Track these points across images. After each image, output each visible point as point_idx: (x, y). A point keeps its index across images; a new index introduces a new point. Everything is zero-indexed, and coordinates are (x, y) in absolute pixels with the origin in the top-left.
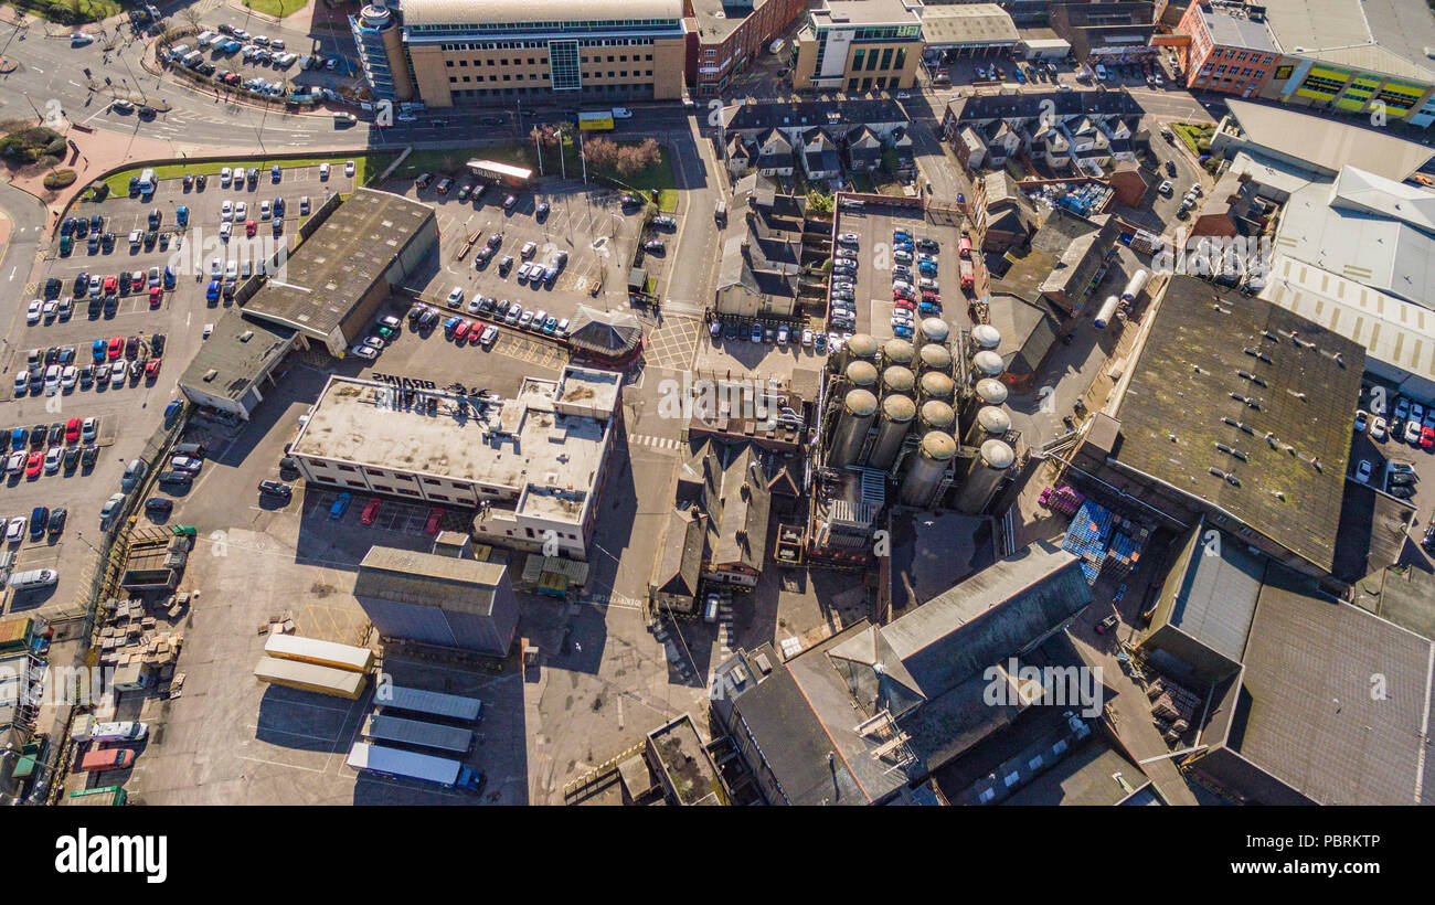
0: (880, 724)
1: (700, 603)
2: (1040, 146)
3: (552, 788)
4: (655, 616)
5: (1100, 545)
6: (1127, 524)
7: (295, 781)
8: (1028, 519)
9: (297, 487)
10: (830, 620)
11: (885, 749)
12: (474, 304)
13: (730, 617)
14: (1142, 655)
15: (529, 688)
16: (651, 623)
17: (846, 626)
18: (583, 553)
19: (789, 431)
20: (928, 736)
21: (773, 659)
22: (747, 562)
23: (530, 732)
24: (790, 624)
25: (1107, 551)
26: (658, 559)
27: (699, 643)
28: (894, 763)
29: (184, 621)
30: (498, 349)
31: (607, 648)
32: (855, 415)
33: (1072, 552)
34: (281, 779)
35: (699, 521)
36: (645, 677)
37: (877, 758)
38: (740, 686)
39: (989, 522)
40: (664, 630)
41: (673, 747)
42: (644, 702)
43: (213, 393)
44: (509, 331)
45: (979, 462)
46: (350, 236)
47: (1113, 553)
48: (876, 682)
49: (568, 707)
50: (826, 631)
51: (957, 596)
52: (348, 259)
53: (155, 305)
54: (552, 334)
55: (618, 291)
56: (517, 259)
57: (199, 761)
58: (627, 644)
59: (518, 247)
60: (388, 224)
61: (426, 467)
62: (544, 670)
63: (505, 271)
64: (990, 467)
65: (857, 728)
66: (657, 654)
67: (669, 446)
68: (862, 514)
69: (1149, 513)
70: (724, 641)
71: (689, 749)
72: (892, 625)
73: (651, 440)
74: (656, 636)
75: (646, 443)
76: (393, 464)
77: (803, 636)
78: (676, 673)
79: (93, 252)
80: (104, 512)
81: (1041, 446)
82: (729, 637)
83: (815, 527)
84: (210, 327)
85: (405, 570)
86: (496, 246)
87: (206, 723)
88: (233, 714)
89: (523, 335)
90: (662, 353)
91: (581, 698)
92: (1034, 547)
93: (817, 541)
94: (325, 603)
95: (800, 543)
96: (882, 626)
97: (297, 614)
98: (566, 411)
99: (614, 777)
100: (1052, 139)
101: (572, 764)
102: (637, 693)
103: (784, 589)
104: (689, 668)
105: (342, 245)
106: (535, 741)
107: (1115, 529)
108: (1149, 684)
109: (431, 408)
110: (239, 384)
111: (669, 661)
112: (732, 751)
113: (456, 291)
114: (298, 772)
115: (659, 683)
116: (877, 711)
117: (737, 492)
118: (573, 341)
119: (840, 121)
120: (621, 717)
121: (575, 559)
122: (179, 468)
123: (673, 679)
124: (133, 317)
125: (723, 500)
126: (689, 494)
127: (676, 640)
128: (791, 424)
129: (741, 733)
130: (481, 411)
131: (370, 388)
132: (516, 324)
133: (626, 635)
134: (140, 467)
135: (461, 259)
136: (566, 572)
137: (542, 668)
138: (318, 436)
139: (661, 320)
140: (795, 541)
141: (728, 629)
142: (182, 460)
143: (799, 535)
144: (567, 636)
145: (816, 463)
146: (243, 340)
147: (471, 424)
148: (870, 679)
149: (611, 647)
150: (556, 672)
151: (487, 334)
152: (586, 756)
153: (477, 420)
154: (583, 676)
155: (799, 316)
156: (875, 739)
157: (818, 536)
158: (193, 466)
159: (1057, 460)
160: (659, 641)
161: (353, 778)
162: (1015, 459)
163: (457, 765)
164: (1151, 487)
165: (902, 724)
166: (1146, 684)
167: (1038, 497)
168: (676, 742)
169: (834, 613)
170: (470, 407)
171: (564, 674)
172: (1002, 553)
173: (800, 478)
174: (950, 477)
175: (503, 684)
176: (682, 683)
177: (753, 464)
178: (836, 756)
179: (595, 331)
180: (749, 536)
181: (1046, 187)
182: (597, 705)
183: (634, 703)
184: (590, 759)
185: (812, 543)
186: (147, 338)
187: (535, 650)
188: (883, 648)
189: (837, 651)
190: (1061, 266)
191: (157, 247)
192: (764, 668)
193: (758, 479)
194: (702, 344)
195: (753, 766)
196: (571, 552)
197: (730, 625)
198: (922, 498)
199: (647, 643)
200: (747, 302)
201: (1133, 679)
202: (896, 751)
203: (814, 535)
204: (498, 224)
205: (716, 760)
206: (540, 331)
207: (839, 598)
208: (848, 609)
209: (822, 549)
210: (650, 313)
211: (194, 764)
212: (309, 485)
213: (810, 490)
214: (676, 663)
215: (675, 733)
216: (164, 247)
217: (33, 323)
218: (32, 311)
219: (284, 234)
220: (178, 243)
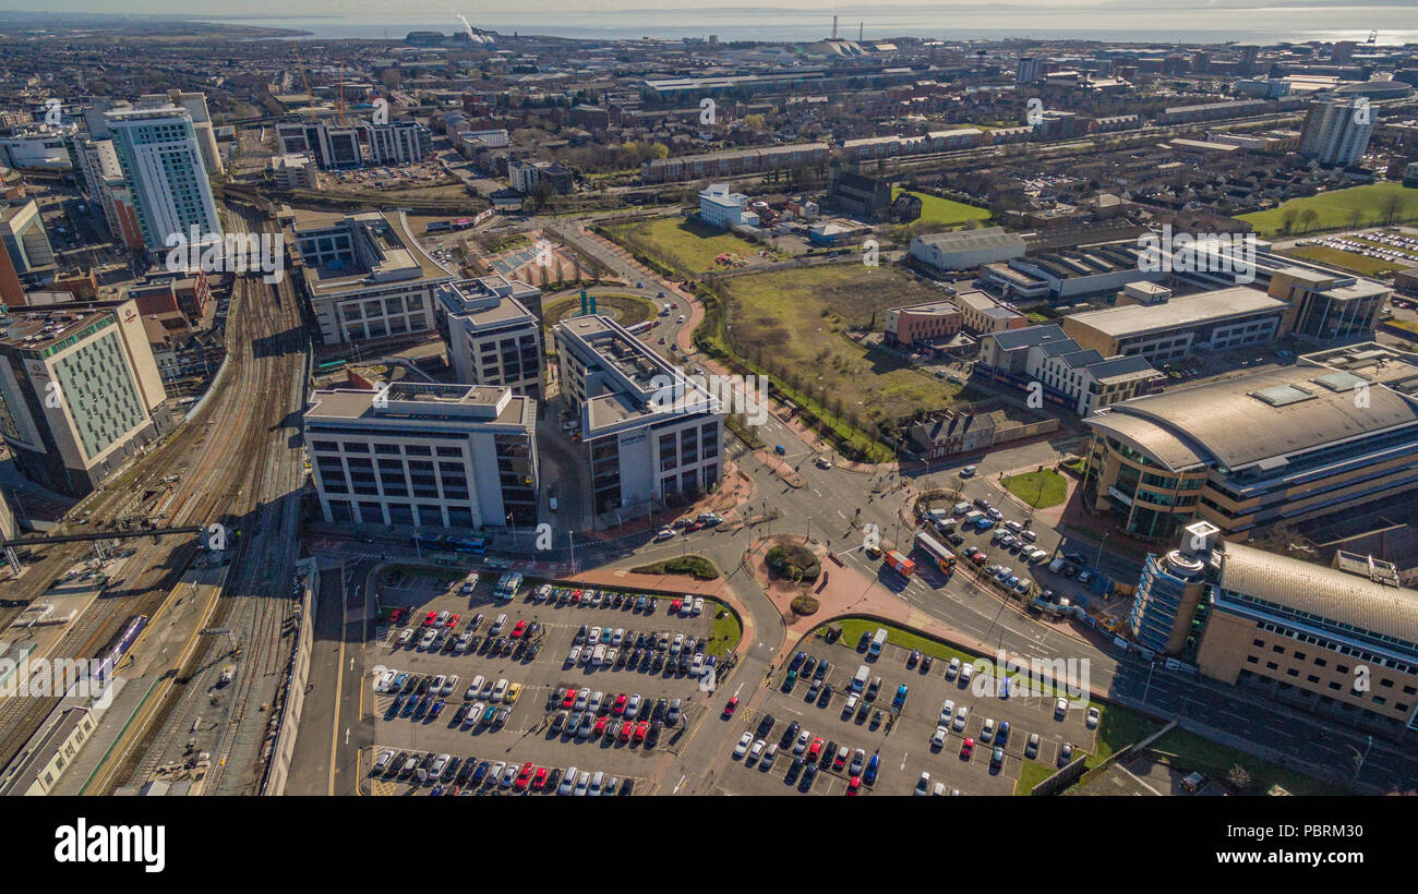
79: (809, 699)
191: (867, 723)
216: (874, 726)
217: (737, 757)
218: (742, 744)
219: (1002, 773)
220: (888, 727)
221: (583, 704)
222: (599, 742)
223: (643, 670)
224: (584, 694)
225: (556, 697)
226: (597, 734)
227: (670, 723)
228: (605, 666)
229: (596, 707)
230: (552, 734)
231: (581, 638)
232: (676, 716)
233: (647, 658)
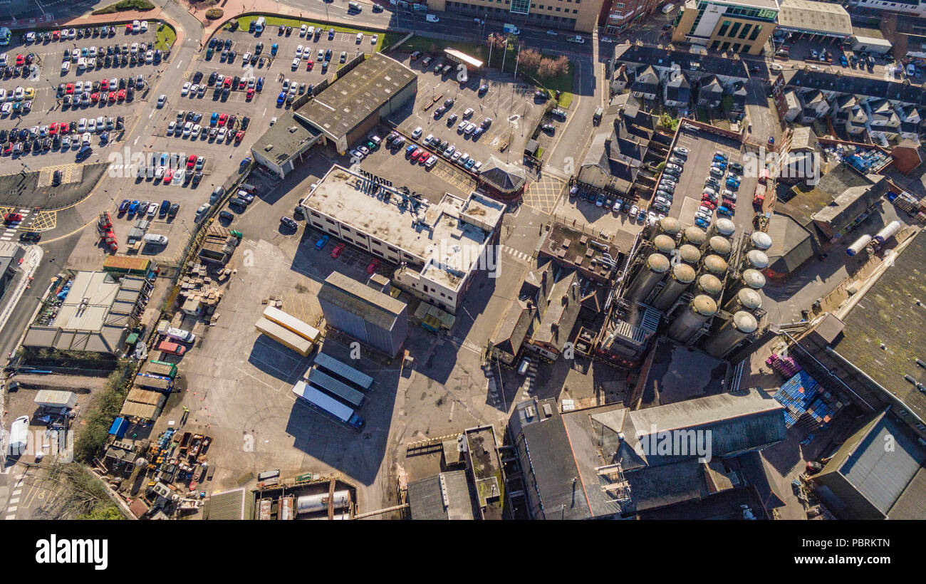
0: (613, 471)
1: (518, 361)
2: (844, 115)
3: (401, 442)
4: (488, 360)
5: (803, 404)
6: (827, 395)
7: (263, 392)
8: (755, 371)
9: (301, 225)
10: (598, 396)
11: (612, 487)
12: (427, 140)
13: (534, 375)
14: (811, 486)
15: (402, 380)
16: (484, 364)
17: (607, 403)
18: (454, 310)
19: (604, 269)
20: (642, 489)
21: (554, 409)
22: (554, 343)
23: (396, 406)
24: (571, 391)
25: (807, 409)
26: (498, 326)
27: (510, 385)
28: (615, 498)
29: (225, 284)
30: (435, 172)
31: (454, 371)
32: (652, 270)
33: (780, 402)
34: (257, 388)
35: (530, 310)
36: (472, 396)
37: (604, 491)
38: (530, 419)
39: (725, 366)
40: (491, 370)
41: (478, 442)
42: (468, 410)
43: (268, 158)
44: (444, 162)
45: (730, 324)
46: (365, 81)
47: (810, 412)
48: (617, 444)
49: (422, 399)
50: (593, 402)
51: (689, 407)
52: (360, 95)
53: (248, 100)
54: (469, 170)
55: (517, 152)
56: (460, 117)
57: (217, 364)
58: (466, 372)
59: (463, 110)
60: (388, 78)
61: (375, 233)
62: (413, 372)
63: (451, 123)
64: (738, 329)
65: (597, 469)
66: (483, 384)
67: (524, 258)
68: (638, 335)
69: (847, 393)
70: (527, 388)
71: (487, 446)
72: (638, 412)
73: (514, 251)
74: (485, 372)
75: (510, 253)
76: (357, 226)
77: (577, 401)
78: (492, 399)
79: (223, 61)
80: (198, 212)
81: (779, 325)
82: (531, 387)
83: (604, 335)
84: (275, 119)
85: (349, 290)
86: (449, 106)
87: (225, 344)
88: (239, 344)
89: (452, 166)
90: (535, 198)
91: (431, 396)
92: (753, 391)
93: (603, 344)
94: (301, 297)
95: (592, 341)
96: (631, 410)
97: (285, 299)
98: (466, 220)
99: (438, 448)
100: (855, 112)
101: (416, 432)
102: (465, 403)
103: (573, 368)
104: (501, 398)
105: (358, 86)
106: (398, 412)
107: (818, 396)
108: (811, 506)
109: (386, 198)
110: (283, 157)
111: (489, 390)
112: (514, 456)
113: (418, 129)
114: (265, 387)
115: (479, 401)
116: (613, 463)
117: (559, 299)
118: (481, 177)
119: (698, 69)
120: (451, 414)
121: (449, 312)
122: (241, 197)
123: (489, 402)
124: (236, 105)
125: (549, 301)
126: (528, 292)
127: (497, 378)
128: (607, 265)
129: (522, 448)
130: (415, 207)
131: (354, 177)
132: (449, 158)
133: (467, 367)
134: (221, 192)
135: (426, 110)
136: (441, 318)
137: (413, 371)
138: (319, 199)
139: (540, 177)
140: (589, 340)
141: (531, 382)
142: (244, 193)
143: (592, 337)
144: (432, 357)
145: (617, 294)
146: (291, 131)
147: (407, 213)
148: (615, 441)
149: (457, 371)
150: (420, 375)
151: (430, 160)
152: (426, 430)
153: (411, 211)
154: (435, 383)
155: (632, 195)
156: (607, 479)
157: (605, 341)
158: (249, 198)
159: (788, 337)
160: (486, 377)
161: (294, 400)
162: (758, 329)
163: (351, 411)
164: (855, 375)
165: (627, 475)
166: (808, 505)
167: (766, 358)
168: (481, 440)
169: (602, 393)
170: (410, 203)
171: (425, 378)
172: (729, 388)
173: (603, 301)
174: (706, 328)
175: (388, 374)
176: (494, 406)
177: (575, 284)
178: (578, 481)
179: (496, 174)
180: (560, 329)
181: (840, 146)
182: (440, 403)
183: (462, 408)
184: (427, 433)
185: (599, 344)
186: (240, 118)
187: (411, 359)
188: (628, 424)
189: (598, 416)
190: (834, 204)
191: (257, 65)
192: (547, 413)
193: (576, 293)
194: (563, 198)
195: (524, 470)
196: (447, 307)
197: (533, 380)
198: (683, 336)
199: (479, 375)
200: (599, 178)
201: (799, 499)
202: (619, 491)
203: (602, 340)
204: (454, 92)
205: (502, 459)
206: (463, 166)
207: (608, 384)
208: (612, 393)
209: (605, 350)
210: (534, 171)
211: (214, 365)
212: (308, 226)
213: (608, 311)
214: (493, 393)
215: (482, 434)
216: (261, 66)
217: (184, 95)
218: (185, 88)
219: (328, 72)
220: (269, 65)
221: (80, 90)
222: (97, 105)
223: (116, 66)
224: (78, 84)
225: (60, 89)
226: (95, 102)
227: (140, 88)
228: (90, 69)
229: (90, 89)
230: (65, 108)
231: (67, 56)
232: (143, 83)
233: (116, 59)
